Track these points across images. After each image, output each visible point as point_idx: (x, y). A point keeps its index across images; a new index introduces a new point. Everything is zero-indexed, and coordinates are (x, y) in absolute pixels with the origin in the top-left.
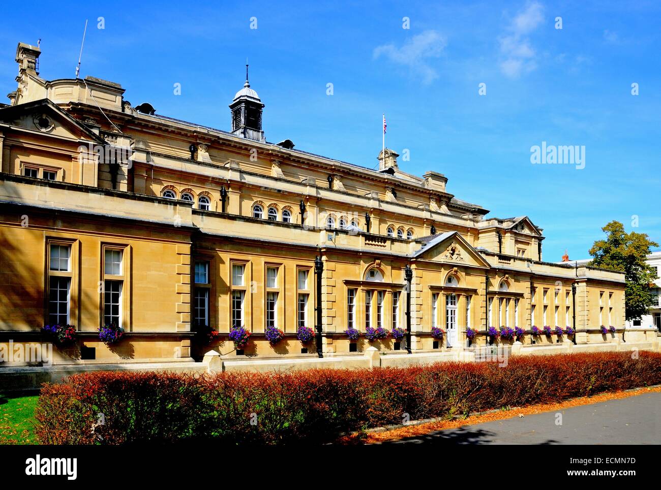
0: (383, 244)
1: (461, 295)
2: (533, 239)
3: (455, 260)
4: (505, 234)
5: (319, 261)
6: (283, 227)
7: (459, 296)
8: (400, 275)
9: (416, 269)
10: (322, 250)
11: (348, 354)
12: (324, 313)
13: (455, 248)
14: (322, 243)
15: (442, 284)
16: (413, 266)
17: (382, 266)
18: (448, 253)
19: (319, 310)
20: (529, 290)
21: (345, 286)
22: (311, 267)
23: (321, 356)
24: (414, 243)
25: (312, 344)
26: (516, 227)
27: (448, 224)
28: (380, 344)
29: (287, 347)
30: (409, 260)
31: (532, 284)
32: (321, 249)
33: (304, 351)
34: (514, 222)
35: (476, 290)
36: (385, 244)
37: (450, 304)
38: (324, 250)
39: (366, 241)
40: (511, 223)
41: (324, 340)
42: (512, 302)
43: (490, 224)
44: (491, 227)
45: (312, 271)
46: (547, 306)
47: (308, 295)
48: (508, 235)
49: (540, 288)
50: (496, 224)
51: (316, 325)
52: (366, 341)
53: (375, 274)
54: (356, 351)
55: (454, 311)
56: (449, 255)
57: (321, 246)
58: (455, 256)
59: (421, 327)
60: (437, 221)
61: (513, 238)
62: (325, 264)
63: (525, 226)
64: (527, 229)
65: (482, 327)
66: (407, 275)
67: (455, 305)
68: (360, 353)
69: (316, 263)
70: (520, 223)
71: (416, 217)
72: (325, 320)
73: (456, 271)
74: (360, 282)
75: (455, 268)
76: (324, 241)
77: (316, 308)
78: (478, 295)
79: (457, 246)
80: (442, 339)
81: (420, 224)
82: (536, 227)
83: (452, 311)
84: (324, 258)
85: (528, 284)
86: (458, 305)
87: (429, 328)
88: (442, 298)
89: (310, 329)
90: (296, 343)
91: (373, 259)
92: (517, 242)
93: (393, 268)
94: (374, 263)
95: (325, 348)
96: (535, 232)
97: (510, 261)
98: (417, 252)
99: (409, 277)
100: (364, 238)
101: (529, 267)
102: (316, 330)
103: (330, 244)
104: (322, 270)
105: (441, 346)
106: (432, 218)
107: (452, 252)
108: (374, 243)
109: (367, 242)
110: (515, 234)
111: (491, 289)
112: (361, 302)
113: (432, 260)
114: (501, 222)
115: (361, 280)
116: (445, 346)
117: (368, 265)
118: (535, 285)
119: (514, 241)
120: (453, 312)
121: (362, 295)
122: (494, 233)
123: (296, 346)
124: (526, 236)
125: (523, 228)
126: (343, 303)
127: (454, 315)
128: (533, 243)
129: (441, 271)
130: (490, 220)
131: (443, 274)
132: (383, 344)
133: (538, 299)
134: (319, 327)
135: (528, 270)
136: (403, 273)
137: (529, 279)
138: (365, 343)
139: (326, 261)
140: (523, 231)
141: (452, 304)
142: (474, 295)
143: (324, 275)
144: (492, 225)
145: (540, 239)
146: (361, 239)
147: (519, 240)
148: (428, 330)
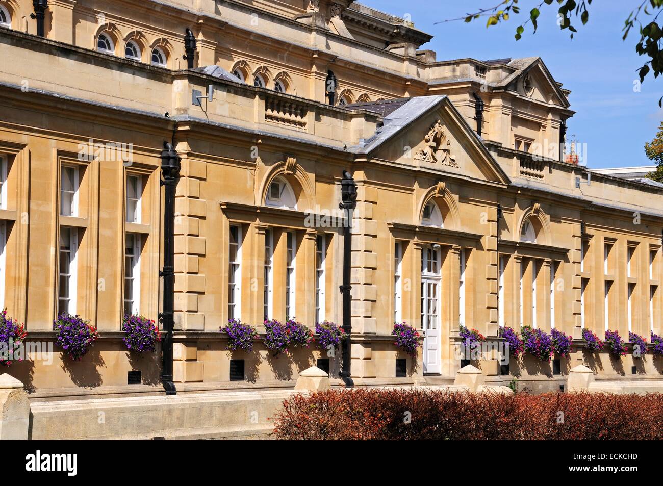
0: (299, 119)
1: (451, 247)
2: (550, 116)
3: (440, 165)
4: (490, 100)
5: (171, 154)
6: (95, 64)
7: (445, 250)
8: (330, 195)
9: (365, 182)
10: (180, 128)
11: (228, 387)
12: (181, 282)
13: (442, 135)
14: (179, 109)
15: (415, 220)
16: (359, 176)
17: (298, 173)
18: (425, 146)
19: (168, 274)
20: (577, 243)
21: (224, 216)
22: (155, 168)
23: (170, 390)
24: (363, 119)
25: (152, 361)
26: (513, 85)
27: (363, 67)
28: (292, 363)
29: (98, 368)
30: (351, 160)
31: (583, 229)
32: (177, 124)
33: (134, 378)
34: (511, 71)
35: (481, 237)
36: (304, 120)
37: (426, 270)
38: (187, 128)
39: (266, 110)
40: (504, 74)
41: (179, 350)
42: (545, 269)
43: (458, 73)
44: (459, 80)
45: (156, 177)
46: (611, 282)
47: (144, 236)
48: (497, 102)
49: (598, 237)
50: (471, 74)
51: (162, 311)
52: (264, 353)
53: (281, 189)
54: (242, 378)
55: (435, 285)
56: (429, 151)
57: (174, 115)
58: (440, 155)
59: (374, 322)
60: (341, 60)
61: (509, 111)
62: (185, 162)
63: (534, 82)
64: (536, 91)
65: (489, 327)
66: (345, 197)
67: (435, 271)
68: (251, 385)
69: (165, 159)
70: (525, 73)
71: (296, 47)
72: (180, 301)
73: (442, 191)
74: (256, 208)
75: (442, 184)
76: (183, 106)
77: (162, 270)
78: (483, 249)
79: (445, 129)
80: (413, 354)
81: (304, 66)
82: (558, 86)
83: (429, 285)
84: (182, 147)
85: (576, 228)
86: (441, 272)
87: (388, 326)
88: (413, 253)
89: (149, 323)
90: (117, 358)
91: (281, 156)
92: (516, 121)
93: (318, 179)
94: (283, 165)
95: (179, 371)
96: (554, 98)
97: (541, 170)
98: (369, 141)
99: (349, 201)
100: (263, 103)
101: (578, 185)
102: (161, 326)
103: (196, 114)
104: (177, 177)
105: (413, 371)
106: (328, 52)
107: (434, 145)
108: (281, 115)
109: (269, 112)
110: (513, 100)
111: (505, 236)
112: (256, 258)
113: (397, 161)
114: (481, 69)
115: (258, 203)
116: (420, 372)
117: (271, 168)
118: (589, 231)
119: (510, 117)
120: (432, 289)
121: (259, 241)
122: (467, 96)
123: (117, 365)
124: (535, 107)
125: (528, 88)
126: (220, 259)
127: (434, 295)
128: (549, 124)
129: (413, 190)
130: (457, 63)
131: (418, 198)
132: (297, 363)
133: (593, 264)
134: (167, 317)
135: (575, 193)
136: (336, 191)
137: (578, 214)
138: (261, 359)
139: (189, 154)
140: (529, 94)
141: (429, 270)
142: (474, 249)
143: (182, 188)
144: (462, 75)
145: (564, 114)
146: (257, 104)
147: (520, 115)
148: (386, 331)
